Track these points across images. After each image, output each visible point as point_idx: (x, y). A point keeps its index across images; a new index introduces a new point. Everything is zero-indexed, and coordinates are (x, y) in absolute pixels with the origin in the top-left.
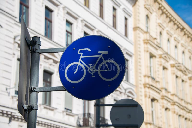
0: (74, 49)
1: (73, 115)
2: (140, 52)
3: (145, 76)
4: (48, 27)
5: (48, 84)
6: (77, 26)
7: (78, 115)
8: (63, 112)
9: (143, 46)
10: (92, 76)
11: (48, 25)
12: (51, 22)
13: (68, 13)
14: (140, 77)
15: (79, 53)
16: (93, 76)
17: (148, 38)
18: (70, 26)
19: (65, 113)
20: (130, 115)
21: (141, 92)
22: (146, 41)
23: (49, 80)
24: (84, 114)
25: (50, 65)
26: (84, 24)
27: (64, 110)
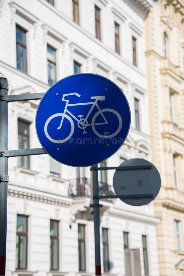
0: (57, 94)
1: (63, 181)
2: (155, 87)
3: (163, 122)
4: (22, 55)
5: (25, 138)
6: (63, 52)
7: (69, 180)
8: (48, 177)
9: (159, 79)
10: (83, 133)
11: (21, 52)
12: (25, 47)
13: (49, 34)
14: (157, 123)
15: (63, 100)
16: (85, 132)
17: (167, 67)
18: (53, 52)
19: (51, 179)
20: (141, 182)
21: (158, 144)
22: (164, 71)
23: (26, 132)
24: (78, 180)
25: (27, 110)
26: (73, 49)
27: (49, 174)
